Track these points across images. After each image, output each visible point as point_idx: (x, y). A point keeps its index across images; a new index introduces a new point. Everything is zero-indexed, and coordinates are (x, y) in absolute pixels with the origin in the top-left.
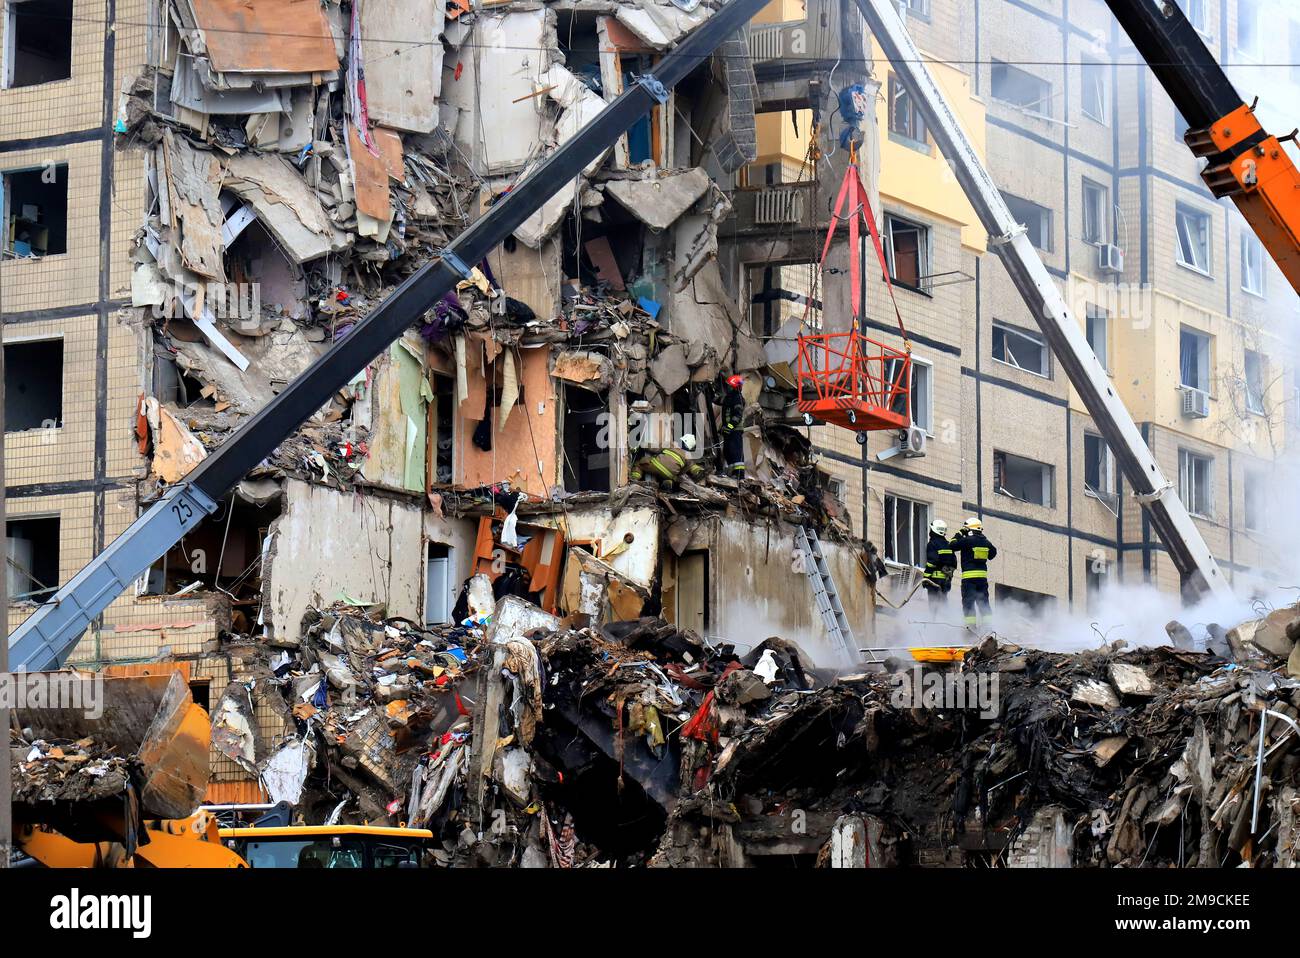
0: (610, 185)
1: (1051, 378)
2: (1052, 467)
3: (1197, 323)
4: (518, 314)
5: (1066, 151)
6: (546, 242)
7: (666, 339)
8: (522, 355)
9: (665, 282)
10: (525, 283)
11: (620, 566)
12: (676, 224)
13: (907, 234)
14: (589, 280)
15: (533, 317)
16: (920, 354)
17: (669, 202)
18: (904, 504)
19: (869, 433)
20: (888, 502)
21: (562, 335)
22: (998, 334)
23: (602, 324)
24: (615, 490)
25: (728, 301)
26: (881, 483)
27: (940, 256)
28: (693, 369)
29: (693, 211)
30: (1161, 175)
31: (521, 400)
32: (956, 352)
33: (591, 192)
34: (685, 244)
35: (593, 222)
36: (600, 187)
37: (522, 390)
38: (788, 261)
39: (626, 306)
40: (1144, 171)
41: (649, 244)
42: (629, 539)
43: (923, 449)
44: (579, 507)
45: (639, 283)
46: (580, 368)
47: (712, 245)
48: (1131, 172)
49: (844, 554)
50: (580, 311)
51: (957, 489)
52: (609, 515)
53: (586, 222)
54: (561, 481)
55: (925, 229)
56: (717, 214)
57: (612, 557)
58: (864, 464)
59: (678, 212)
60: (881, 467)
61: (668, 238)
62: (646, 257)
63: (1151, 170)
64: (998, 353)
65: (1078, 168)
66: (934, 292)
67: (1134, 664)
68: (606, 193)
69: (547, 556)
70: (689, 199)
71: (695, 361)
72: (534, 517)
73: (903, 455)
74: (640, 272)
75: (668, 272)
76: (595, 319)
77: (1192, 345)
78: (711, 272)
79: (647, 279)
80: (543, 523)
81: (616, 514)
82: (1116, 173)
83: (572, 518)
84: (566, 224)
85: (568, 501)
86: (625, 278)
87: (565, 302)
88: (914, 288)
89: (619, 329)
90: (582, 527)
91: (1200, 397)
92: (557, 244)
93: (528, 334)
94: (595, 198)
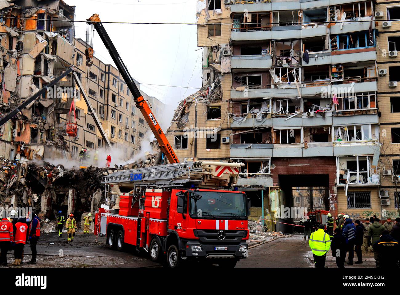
0: (39, 101)
1: (94, 131)
2: (94, 143)
3: (113, 125)
4: (25, 118)
5: (98, 101)
6: (30, 108)
7: (46, 123)
8: (26, 123)
9: (46, 115)
10: (26, 114)
11: (38, 153)
12: (48, 107)
13: (77, 111)
14: (36, 114)
15: (27, 118)
16: (78, 127)
17: (48, 104)
18: (75, 147)
19: (71, 137)
20: (73, 147)
21: (31, 121)
22: (88, 125)
23: (37, 120)
24: (38, 143)
25: (54, 118)
26: (72, 144)
27: (81, 114)
28: (50, 127)
29: (51, 105)
30: (110, 106)
31: (25, 130)
32: (83, 127)
33: (37, 102)
34: (49, 110)
35: (37, 106)
36: (38, 101)
37: (25, 128)
38: (63, 113)
39: (41, 118)
40: (108, 105)
41: (44, 109)
42: (40, 150)
43: (78, 140)
44: (32, 145)
45: (42, 115)
46: (34, 126)
47: (53, 110)
48: (106, 105)
49: (68, 153)
50: (34, 118)
51: (82, 145)
52: (37, 146)
53: (36, 106)
54: (30, 141)
55: (79, 110)
56: (54, 106)
57: (37, 152)
58: (70, 141)
59: (49, 105)
60: (72, 142)
61: (47, 109)
62: (44, 111)
63: (109, 105)
64: (88, 128)
65: (99, 104)
66: (80, 119)
67: (111, 170)
68: (39, 102)
69: (28, 151)
70: (51, 104)
71: (50, 126)
72: (26, 146)
73: (75, 140)
74: (43, 113)
75: (47, 113)
76: (36, 119)
77: (113, 128)
78: (52, 114)
79: (44, 114)
80: (27, 147)
81: (38, 146)
82: (104, 105)
83: (32, 146)
84: (33, 106)
85: (31, 144)
86: (41, 114)
87: (32, 117)
88: (78, 118)
89: (40, 121)
90: (33, 148)
91: (113, 136)
92: (31, 108)
93: (27, 121)
94: (37, 103)
